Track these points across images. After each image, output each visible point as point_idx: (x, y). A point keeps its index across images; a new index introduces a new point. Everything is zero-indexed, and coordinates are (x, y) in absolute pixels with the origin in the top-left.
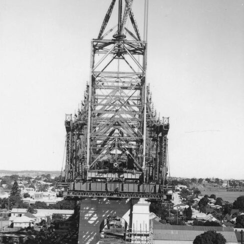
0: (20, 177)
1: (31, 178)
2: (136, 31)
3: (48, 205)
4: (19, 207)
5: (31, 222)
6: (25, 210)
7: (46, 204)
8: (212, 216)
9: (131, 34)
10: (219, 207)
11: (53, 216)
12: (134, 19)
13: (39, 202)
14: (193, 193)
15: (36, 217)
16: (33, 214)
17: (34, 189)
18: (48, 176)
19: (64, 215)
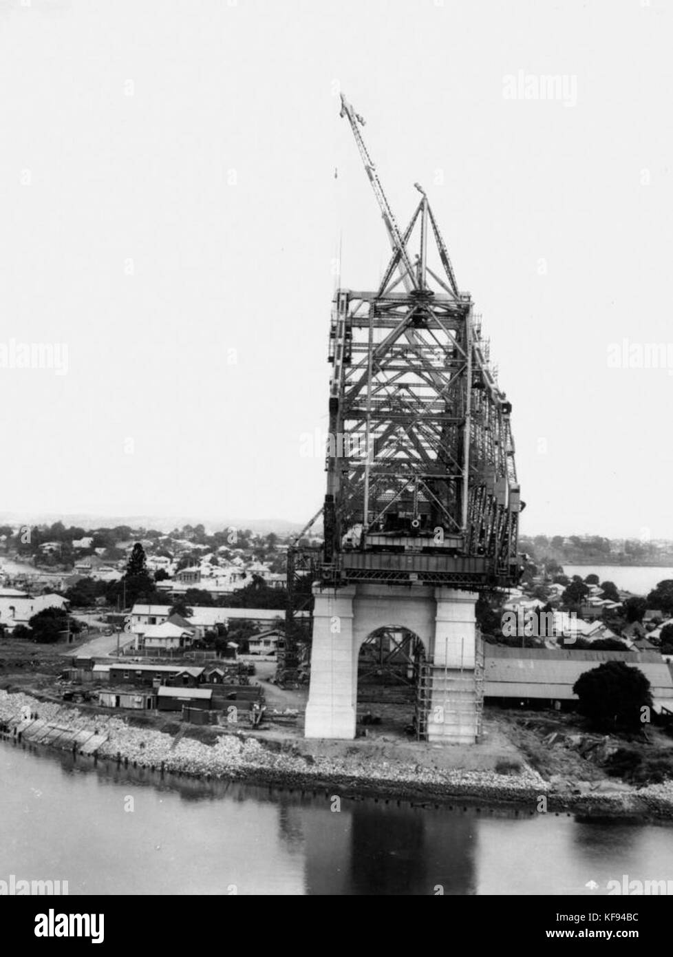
0: (134, 532)
1: (160, 534)
2: (451, 278)
3: (214, 597)
4: (150, 602)
5: (185, 636)
6: (164, 610)
7: (210, 596)
8: (604, 627)
9: (443, 285)
10: (613, 605)
11: (229, 622)
12: (447, 257)
13: (195, 591)
14: (543, 572)
15: (194, 626)
16: (188, 619)
17: (168, 560)
18: (200, 528)
19: (255, 622)
